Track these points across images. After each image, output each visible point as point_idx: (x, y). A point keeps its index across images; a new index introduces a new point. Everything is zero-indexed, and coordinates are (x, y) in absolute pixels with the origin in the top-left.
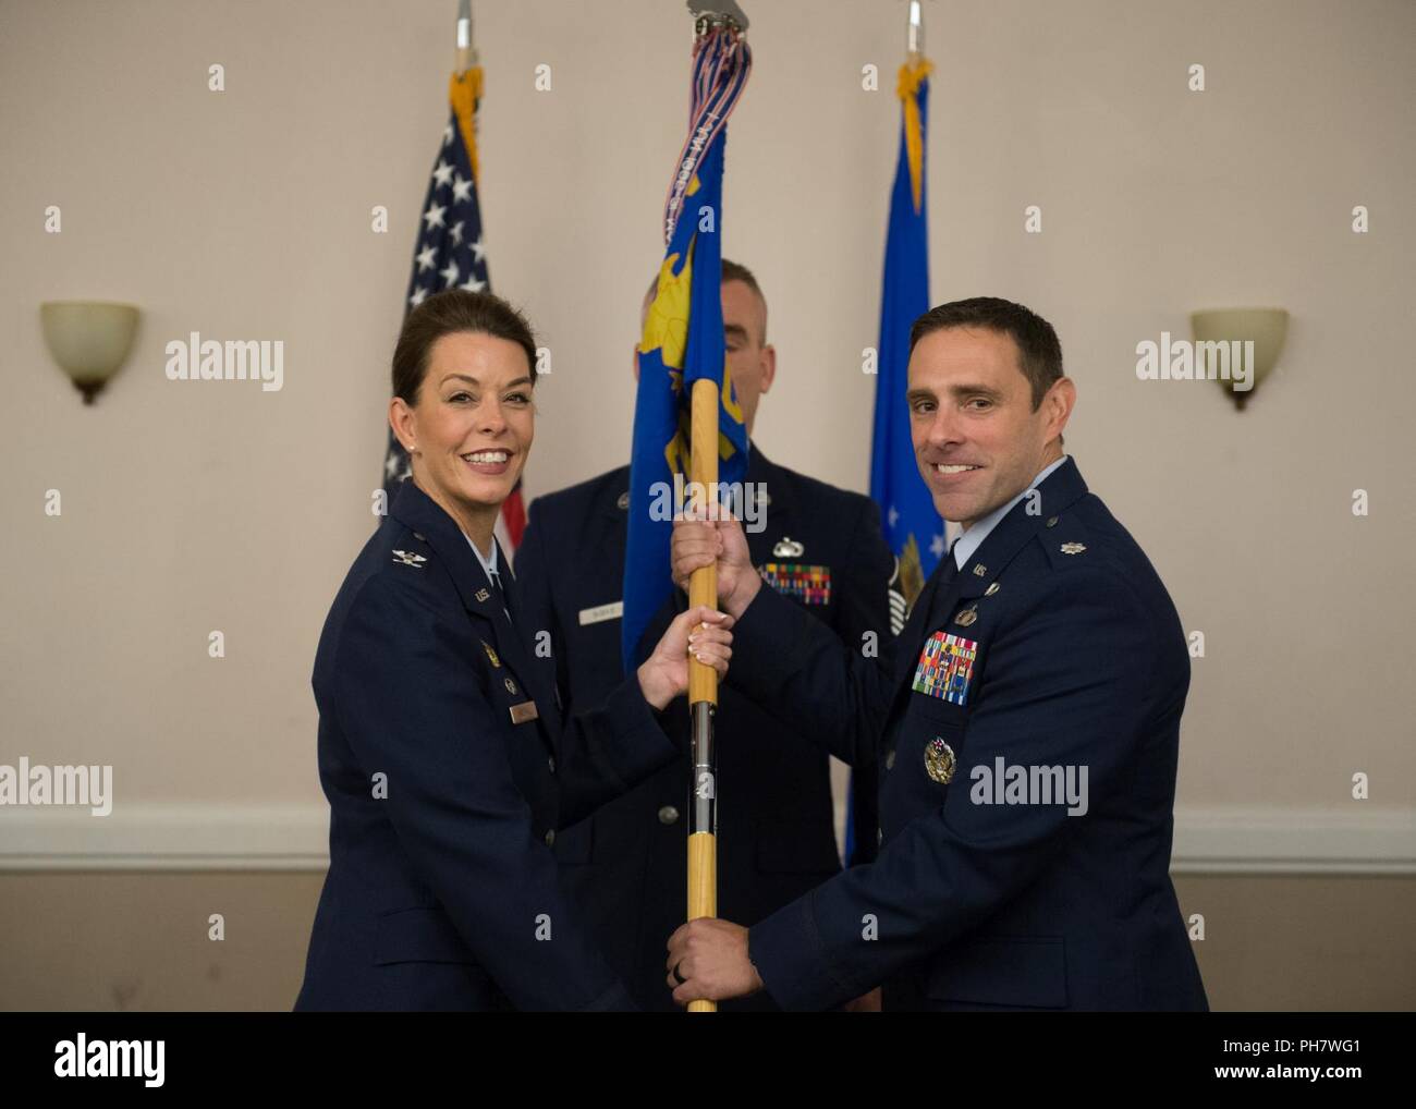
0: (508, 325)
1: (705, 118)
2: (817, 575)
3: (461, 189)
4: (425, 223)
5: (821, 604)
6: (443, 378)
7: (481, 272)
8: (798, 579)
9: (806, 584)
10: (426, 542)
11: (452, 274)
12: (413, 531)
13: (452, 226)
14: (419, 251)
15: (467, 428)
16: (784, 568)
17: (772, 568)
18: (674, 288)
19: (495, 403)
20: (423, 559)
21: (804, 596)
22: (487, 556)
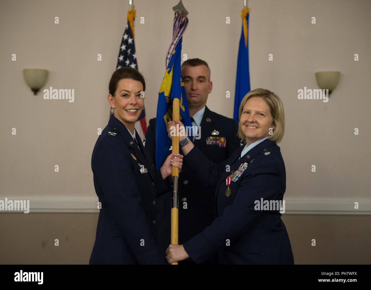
0: (138, 77)
1: (177, 36)
2: (223, 139)
3: (130, 41)
4: (121, 49)
5: (224, 147)
6: (121, 90)
7: (135, 61)
8: (218, 141)
9: (220, 142)
10: (117, 130)
11: (128, 62)
12: (113, 127)
13: (128, 50)
14: (119, 56)
15: (126, 103)
16: (214, 138)
17: (211, 138)
18: (168, 77)
19: (134, 97)
20: (116, 134)
21: (219, 145)
22: (133, 134)
